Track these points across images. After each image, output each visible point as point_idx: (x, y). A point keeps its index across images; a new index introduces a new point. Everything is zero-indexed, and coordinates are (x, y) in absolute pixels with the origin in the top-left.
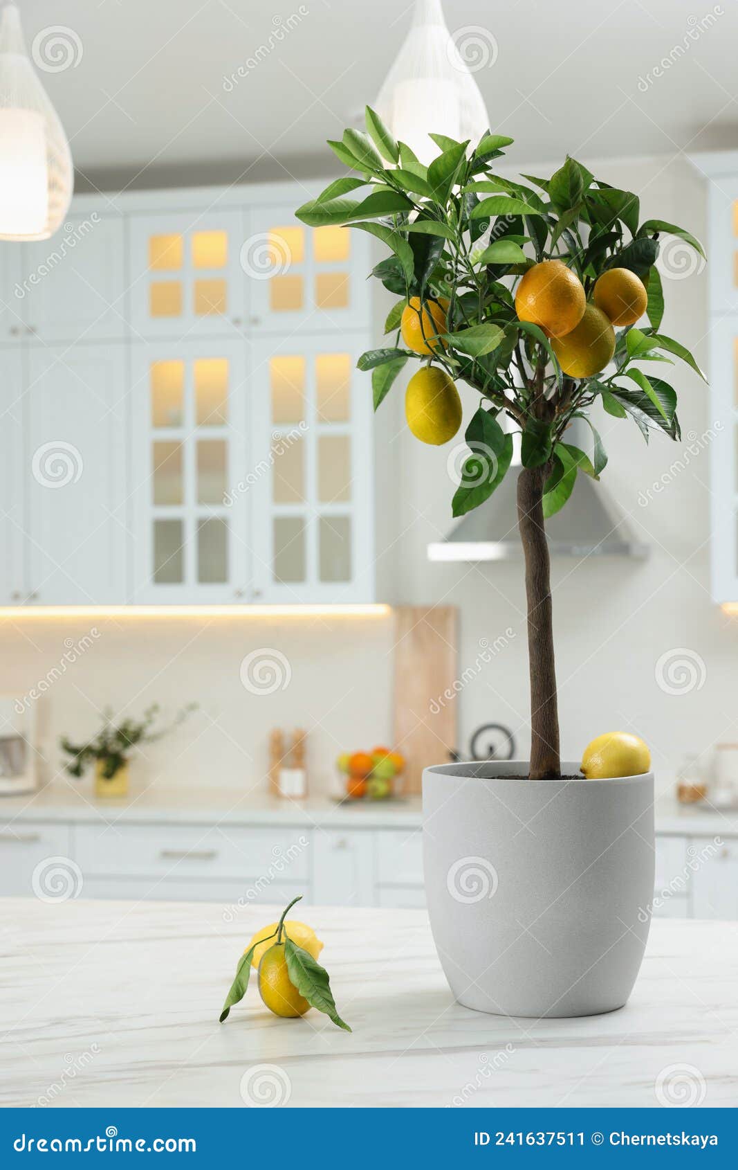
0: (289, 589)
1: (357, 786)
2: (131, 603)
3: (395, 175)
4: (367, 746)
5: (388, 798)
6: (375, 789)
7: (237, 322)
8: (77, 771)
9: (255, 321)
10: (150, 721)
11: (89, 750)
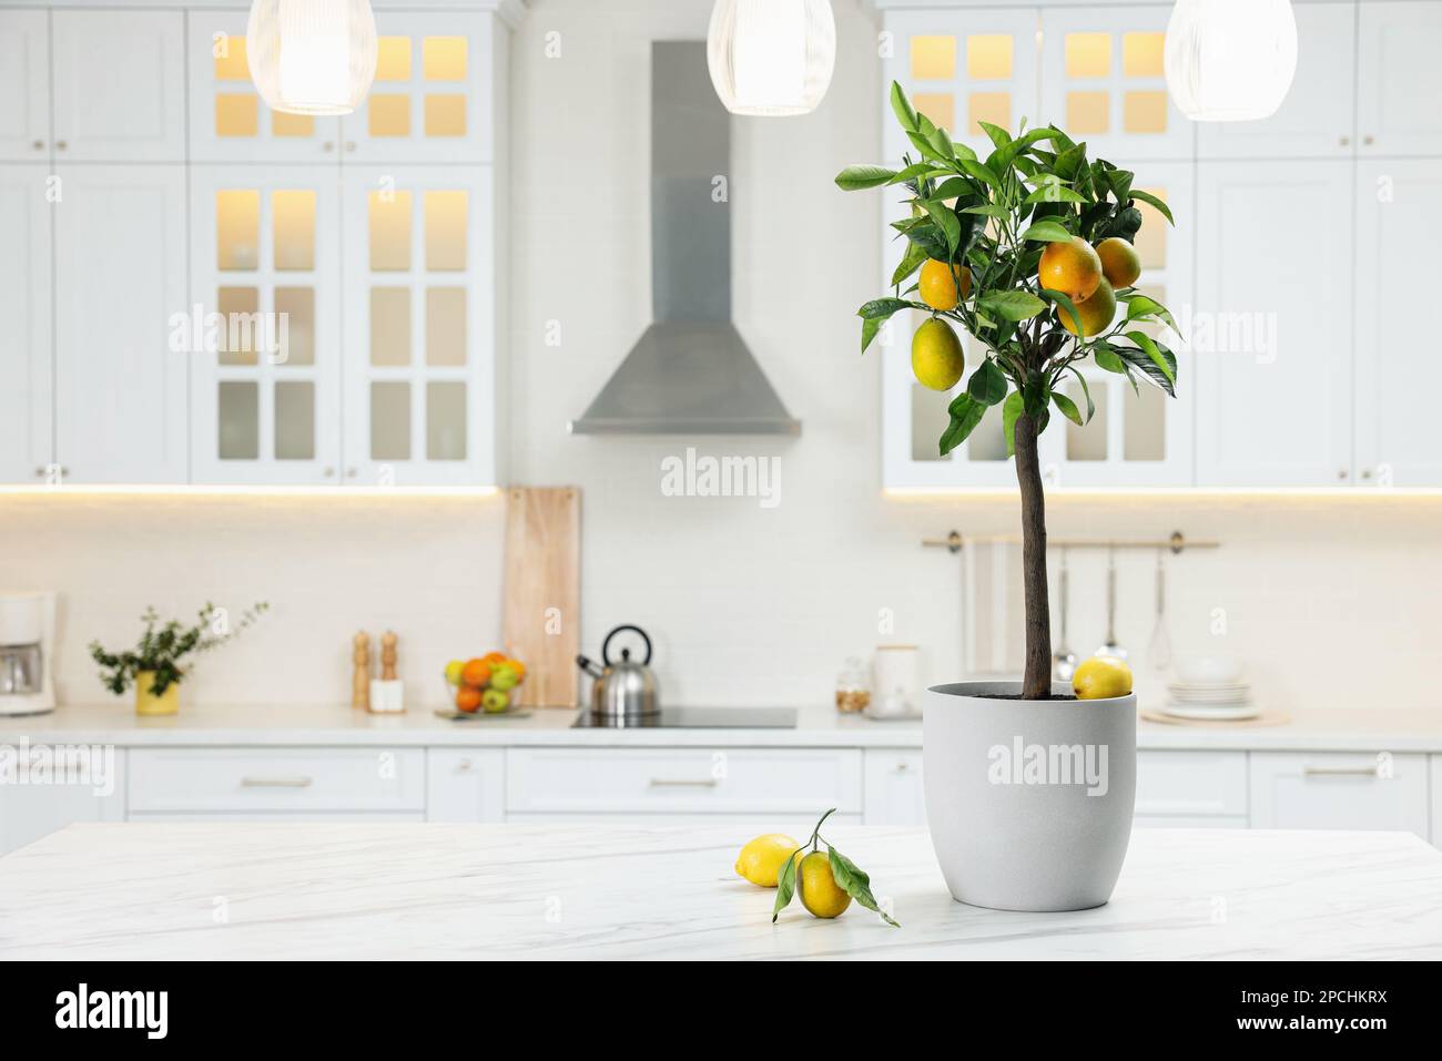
0: (388, 468)
1: (469, 697)
2: (189, 482)
3: (965, 164)
4: (480, 650)
5: (506, 712)
6: (492, 701)
7: (328, 147)
8: (117, 686)
9: (352, 147)
10: (206, 624)
11: (129, 659)
